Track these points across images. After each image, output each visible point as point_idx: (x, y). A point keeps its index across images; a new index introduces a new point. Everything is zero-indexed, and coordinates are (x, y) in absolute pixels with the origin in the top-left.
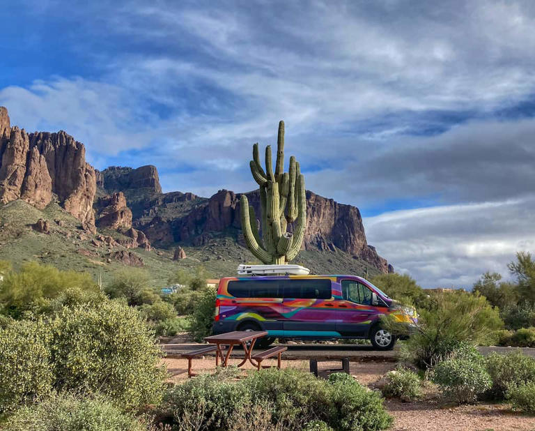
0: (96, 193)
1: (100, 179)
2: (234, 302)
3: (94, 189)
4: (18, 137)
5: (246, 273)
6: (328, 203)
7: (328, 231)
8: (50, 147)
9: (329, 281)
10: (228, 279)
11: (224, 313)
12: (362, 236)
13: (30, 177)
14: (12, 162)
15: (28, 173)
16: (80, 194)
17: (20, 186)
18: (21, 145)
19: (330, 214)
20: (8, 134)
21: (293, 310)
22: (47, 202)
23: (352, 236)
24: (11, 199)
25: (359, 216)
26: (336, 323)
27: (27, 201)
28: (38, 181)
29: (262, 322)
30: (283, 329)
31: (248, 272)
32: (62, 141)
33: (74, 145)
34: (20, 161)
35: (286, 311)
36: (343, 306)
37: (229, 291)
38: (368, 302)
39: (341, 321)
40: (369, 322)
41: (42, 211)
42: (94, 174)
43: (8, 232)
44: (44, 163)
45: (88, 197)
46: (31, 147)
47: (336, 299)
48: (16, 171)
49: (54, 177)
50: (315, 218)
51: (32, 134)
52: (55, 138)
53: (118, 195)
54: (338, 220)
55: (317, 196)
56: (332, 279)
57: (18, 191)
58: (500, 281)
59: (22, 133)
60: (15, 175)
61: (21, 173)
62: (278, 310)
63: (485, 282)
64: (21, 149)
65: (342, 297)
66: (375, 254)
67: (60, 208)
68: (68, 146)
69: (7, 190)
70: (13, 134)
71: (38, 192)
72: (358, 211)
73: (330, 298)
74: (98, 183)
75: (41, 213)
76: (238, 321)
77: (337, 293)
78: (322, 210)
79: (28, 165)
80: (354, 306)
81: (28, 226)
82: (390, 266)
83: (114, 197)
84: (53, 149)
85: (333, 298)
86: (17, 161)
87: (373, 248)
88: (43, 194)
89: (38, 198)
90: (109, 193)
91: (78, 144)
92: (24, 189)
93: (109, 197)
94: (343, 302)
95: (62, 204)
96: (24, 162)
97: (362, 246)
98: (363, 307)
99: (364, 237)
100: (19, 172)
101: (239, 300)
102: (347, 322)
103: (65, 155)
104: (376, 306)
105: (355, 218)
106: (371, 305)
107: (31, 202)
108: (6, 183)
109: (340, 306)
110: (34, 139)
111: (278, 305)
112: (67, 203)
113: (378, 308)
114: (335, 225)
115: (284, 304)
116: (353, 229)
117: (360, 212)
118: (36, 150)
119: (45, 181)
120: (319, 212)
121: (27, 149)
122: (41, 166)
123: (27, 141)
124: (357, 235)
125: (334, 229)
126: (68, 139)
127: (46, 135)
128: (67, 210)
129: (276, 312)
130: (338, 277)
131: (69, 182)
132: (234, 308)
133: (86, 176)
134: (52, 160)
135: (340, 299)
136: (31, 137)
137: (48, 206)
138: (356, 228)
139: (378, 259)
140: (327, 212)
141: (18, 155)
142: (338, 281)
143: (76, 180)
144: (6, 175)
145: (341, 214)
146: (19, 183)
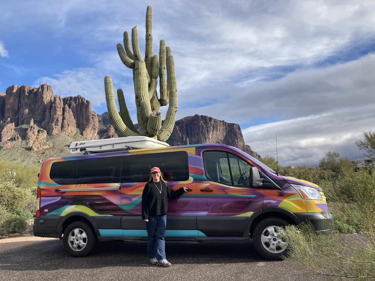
0: (99, 126)
1: (100, 119)
2: (57, 191)
3: (97, 124)
4: (58, 100)
5: (79, 151)
6: (221, 123)
7: (222, 138)
8: (74, 104)
9: (185, 153)
10: (52, 160)
11: (45, 207)
12: (242, 140)
13: (65, 121)
14: (55, 114)
15: (64, 119)
16: (90, 128)
17: (60, 126)
18: (60, 105)
19: (223, 129)
20: (53, 99)
21: (134, 199)
22: (74, 133)
23: (236, 140)
24: (57, 133)
25: (239, 129)
26: (197, 216)
27: (64, 133)
28: (69, 122)
29: (93, 217)
30: (121, 228)
31: (82, 149)
32: (79, 101)
33: (85, 102)
34: (59, 112)
35: (125, 201)
36: (207, 190)
37: (52, 176)
38: (246, 181)
39: (205, 213)
40: (249, 214)
41: (72, 137)
42: (97, 117)
43: (56, 150)
44: (71, 113)
45: (95, 129)
46: (64, 105)
47: (196, 180)
48: (58, 118)
49: (76, 119)
50: (215, 132)
51: (64, 98)
52: (76, 99)
53: (110, 127)
54: (228, 132)
55: (215, 119)
56: (188, 150)
57: (60, 128)
58: (339, 158)
59: (60, 98)
60: (57, 120)
61: (60, 119)
62: (114, 200)
63: (327, 159)
64: (59, 106)
65: (205, 177)
66: (250, 150)
67: (81, 136)
68: (83, 103)
69: (54, 128)
70: (55, 99)
71: (70, 128)
72: (239, 126)
73: (187, 179)
74: (99, 121)
75: (72, 139)
76: (63, 217)
77: (198, 172)
78: (219, 127)
79: (63, 114)
80: (224, 189)
81: (66, 146)
82: (259, 156)
83: (108, 128)
84: (75, 105)
85: (191, 179)
86: (58, 113)
87: (248, 146)
88: (72, 129)
89: (70, 131)
90: (106, 126)
91: (87, 101)
92: (62, 127)
93: (105, 128)
94: (206, 184)
95: (82, 134)
96: (62, 113)
97: (242, 145)
98: (237, 191)
99: (243, 141)
100: (59, 119)
101: (64, 189)
102: (214, 215)
103: (81, 107)
104: (259, 187)
105: (238, 130)
106: (251, 186)
107: (67, 134)
108: (53, 124)
109: (202, 191)
110: (65, 101)
111: (113, 192)
112: (84, 132)
113: (262, 191)
114: (226, 135)
115: (122, 191)
116: (236, 137)
117: (240, 127)
118: (67, 106)
119: (72, 122)
120: (217, 128)
121: (62, 106)
122: (69, 114)
123: (62, 102)
124: (239, 140)
125: (226, 137)
126: (82, 99)
127: (71, 98)
128: (85, 136)
129: (111, 203)
130: (197, 148)
131: (85, 122)
132: (58, 199)
133: (92, 118)
134: (75, 111)
135: (201, 180)
136: (64, 100)
137: (75, 135)
138: (239, 136)
139: (252, 152)
140: (222, 128)
141: (58, 109)
142: (198, 153)
143: (88, 120)
144: (53, 121)
145: (229, 128)
146: (60, 124)
